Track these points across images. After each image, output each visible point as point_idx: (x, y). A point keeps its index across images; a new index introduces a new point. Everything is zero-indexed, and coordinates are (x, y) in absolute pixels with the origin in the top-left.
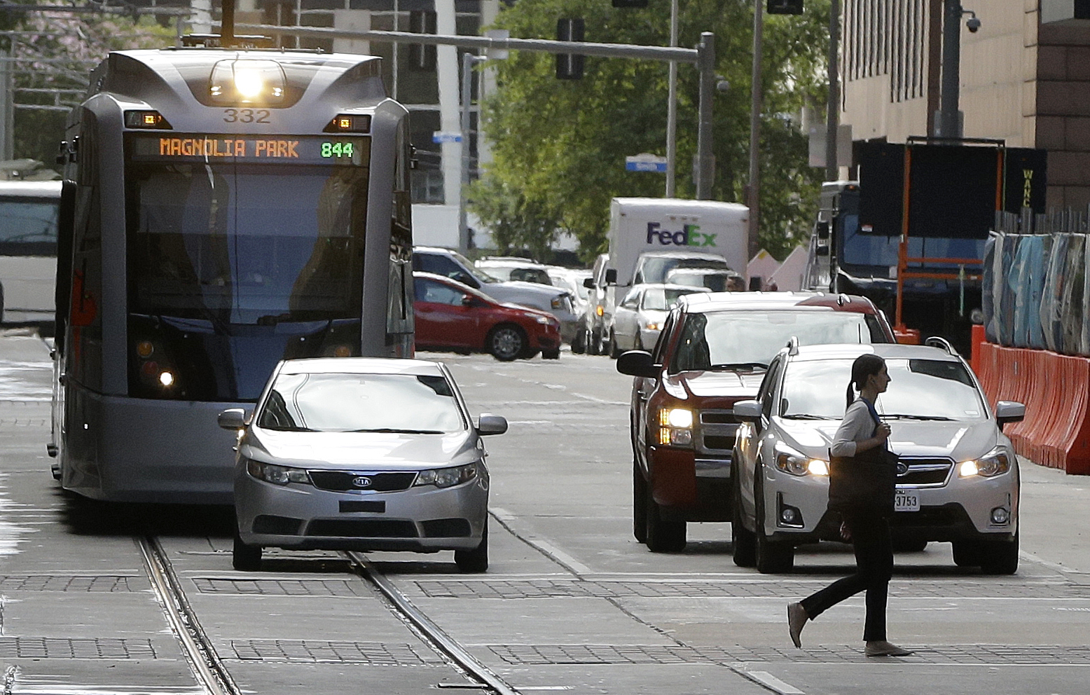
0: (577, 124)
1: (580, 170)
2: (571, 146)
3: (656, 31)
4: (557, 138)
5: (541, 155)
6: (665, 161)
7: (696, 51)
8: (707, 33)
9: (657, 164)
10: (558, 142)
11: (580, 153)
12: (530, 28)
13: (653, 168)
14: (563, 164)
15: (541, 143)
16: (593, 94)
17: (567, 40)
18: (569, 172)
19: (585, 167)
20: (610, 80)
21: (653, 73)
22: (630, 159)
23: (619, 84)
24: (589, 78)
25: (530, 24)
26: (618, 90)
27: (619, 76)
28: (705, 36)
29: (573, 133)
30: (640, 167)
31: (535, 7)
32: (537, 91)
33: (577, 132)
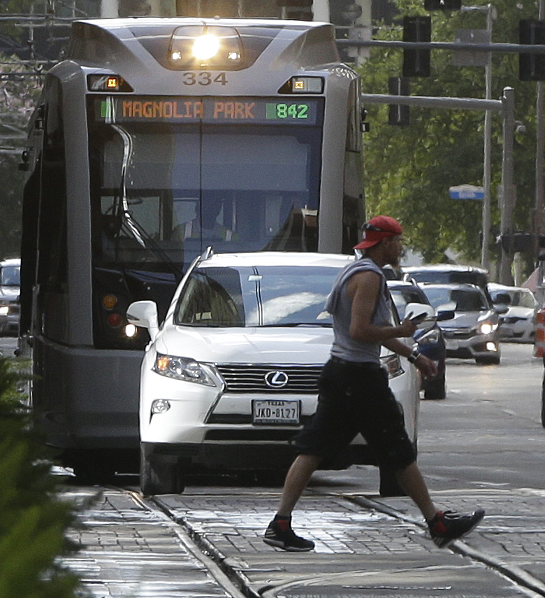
0: (413, 160)
1: (414, 199)
2: (408, 179)
3: (477, 84)
4: (396, 172)
5: (384, 186)
6: (482, 190)
7: (500, 101)
8: (508, 88)
9: (476, 193)
10: (398, 175)
11: (415, 186)
12: (373, 83)
13: (472, 196)
14: (401, 193)
15: (383, 178)
16: (425, 136)
17: (397, 94)
18: (406, 199)
19: (417, 196)
20: (440, 124)
21: (474, 119)
22: (452, 189)
23: (447, 127)
24: (423, 122)
25: (374, 79)
26: (447, 132)
27: (448, 122)
28: (506, 90)
29: (410, 167)
30: (461, 196)
31: (377, 66)
32: (381, 135)
33: (414, 167)
